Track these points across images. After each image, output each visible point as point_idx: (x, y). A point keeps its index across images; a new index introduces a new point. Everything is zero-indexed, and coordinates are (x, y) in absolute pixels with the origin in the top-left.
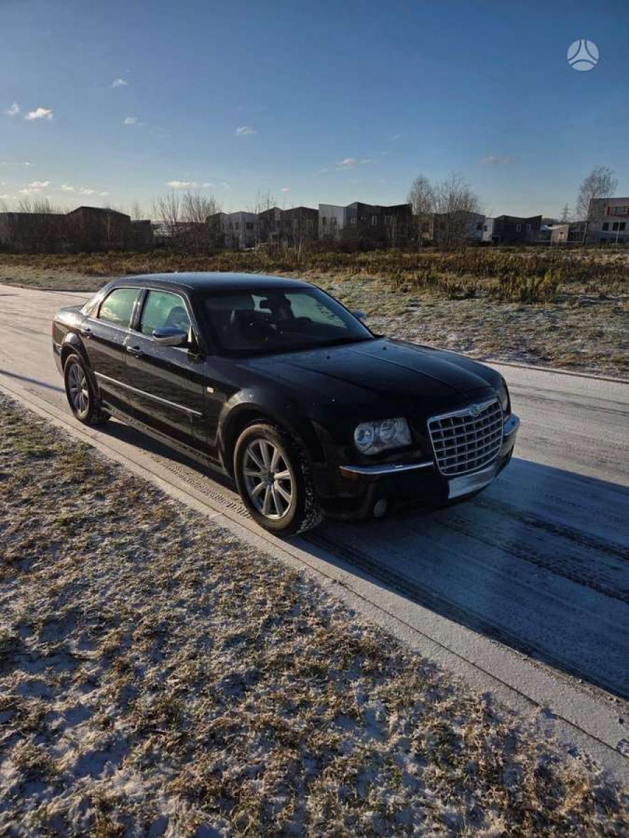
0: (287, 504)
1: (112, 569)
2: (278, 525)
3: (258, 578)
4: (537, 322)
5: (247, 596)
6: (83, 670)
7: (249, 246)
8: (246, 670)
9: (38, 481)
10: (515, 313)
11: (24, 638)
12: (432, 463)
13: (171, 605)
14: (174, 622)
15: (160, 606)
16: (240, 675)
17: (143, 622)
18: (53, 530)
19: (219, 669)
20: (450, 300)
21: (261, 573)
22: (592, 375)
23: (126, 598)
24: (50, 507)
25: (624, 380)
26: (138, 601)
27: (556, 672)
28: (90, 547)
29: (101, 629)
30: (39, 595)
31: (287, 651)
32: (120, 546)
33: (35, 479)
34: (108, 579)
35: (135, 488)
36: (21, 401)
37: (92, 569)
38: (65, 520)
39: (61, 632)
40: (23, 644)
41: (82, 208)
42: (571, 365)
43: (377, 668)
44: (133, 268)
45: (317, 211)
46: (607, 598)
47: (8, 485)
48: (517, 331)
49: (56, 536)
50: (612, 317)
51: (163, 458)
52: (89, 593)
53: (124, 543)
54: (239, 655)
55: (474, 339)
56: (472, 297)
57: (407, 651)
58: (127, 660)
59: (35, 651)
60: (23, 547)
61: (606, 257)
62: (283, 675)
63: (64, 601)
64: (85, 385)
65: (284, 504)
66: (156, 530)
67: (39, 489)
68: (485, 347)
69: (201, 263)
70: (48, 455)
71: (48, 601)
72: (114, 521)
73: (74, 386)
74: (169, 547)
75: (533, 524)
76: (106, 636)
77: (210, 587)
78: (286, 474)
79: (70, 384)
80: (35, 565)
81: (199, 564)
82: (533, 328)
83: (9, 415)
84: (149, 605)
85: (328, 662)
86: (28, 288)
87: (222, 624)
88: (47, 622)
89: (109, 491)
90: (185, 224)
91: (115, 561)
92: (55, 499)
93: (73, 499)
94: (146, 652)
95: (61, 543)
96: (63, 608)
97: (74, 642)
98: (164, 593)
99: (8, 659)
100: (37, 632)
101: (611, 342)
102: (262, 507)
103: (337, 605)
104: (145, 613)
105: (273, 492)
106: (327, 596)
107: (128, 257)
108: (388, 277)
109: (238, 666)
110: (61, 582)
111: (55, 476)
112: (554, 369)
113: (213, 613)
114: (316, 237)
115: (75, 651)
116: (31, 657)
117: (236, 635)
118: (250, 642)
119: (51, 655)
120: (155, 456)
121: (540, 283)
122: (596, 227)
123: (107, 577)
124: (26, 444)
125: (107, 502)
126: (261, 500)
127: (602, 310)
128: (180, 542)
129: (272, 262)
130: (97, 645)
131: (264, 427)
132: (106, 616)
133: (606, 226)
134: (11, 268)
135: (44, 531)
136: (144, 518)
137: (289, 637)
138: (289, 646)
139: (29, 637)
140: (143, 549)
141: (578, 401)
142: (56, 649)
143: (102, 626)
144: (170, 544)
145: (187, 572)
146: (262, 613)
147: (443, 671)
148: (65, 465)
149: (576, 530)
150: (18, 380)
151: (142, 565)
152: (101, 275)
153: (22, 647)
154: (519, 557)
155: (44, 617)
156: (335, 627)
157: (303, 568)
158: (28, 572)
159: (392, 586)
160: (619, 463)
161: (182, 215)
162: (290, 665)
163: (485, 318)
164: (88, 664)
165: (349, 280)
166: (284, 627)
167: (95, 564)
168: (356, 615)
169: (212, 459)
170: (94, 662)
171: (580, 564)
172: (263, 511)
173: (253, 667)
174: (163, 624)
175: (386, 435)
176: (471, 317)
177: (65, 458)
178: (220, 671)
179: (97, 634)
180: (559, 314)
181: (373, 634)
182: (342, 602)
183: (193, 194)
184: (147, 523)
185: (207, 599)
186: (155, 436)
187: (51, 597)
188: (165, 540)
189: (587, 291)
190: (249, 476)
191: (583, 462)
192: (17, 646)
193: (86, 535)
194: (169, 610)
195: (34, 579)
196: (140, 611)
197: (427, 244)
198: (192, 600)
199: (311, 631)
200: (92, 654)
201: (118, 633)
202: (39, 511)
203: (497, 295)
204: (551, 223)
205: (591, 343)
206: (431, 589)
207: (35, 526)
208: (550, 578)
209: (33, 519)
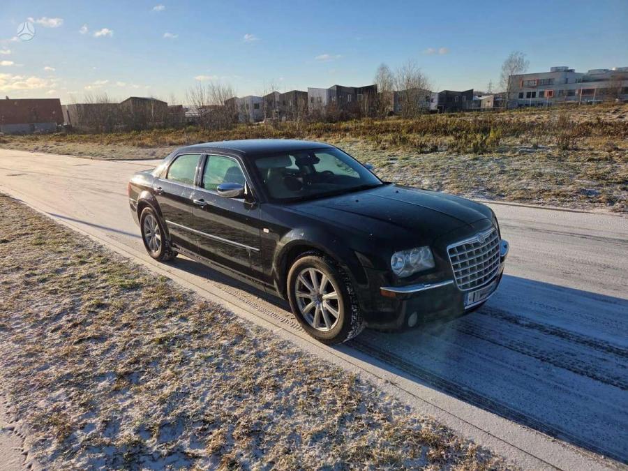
0: (335, 319)
1: (206, 379)
2: (327, 336)
3: (324, 381)
4: (489, 167)
5: (319, 397)
6: (197, 466)
7: (257, 121)
8: (334, 462)
9: (133, 308)
10: (471, 162)
11: (145, 441)
12: (453, 281)
13: (260, 408)
14: (266, 422)
15: (251, 409)
16: (330, 466)
17: (240, 423)
18: (152, 348)
19: (312, 462)
20: (419, 154)
21: (326, 377)
22: (539, 206)
23: (222, 403)
24: (146, 330)
25: (565, 209)
26: (232, 405)
27: (581, 450)
28: (185, 361)
29: (205, 430)
30: (151, 403)
31: (363, 444)
32: (208, 359)
33: (130, 306)
34: (204, 387)
35: (209, 311)
36: (107, 246)
37: (189, 379)
38: (160, 339)
39: (174, 434)
40: (145, 446)
41: (131, 98)
42: (521, 199)
43: (441, 456)
44: (174, 141)
45: (306, 93)
46: (604, 384)
47: (109, 313)
48: (475, 174)
49: (156, 353)
50: (546, 161)
51: (224, 285)
52: (190, 399)
53: (210, 357)
54: (325, 449)
55: (443, 182)
56: (436, 151)
57: (462, 440)
58: (232, 456)
59: (156, 452)
60: (130, 363)
61: (527, 117)
62: (365, 465)
63: (172, 408)
64: (158, 231)
65: (332, 319)
66: (234, 344)
67: (134, 314)
68: (453, 188)
69: (224, 134)
70: (135, 287)
71: (159, 408)
72: (199, 338)
73: (149, 232)
74: (247, 358)
75: (526, 326)
76: (211, 437)
77: (288, 391)
78: (334, 295)
79: (145, 231)
80: (143, 377)
81: (274, 371)
82: (487, 172)
83: (100, 257)
84: (243, 408)
85: (400, 452)
86: (97, 159)
87: (305, 422)
88: (162, 426)
89: (190, 314)
90: (210, 107)
91: (205, 372)
92: (148, 322)
93: (163, 321)
94: (248, 448)
95: (160, 358)
96: (172, 413)
97: (186, 442)
98: (251, 397)
99: (134, 459)
100: (155, 435)
101: (550, 180)
102: (313, 321)
103: (394, 401)
104: (240, 416)
105: (322, 309)
106: (383, 394)
107: (168, 133)
108: (369, 139)
109: (326, 459)
110: (166, 391)
111: (146, 303)
112: (508, 203)
113: (295, 412)
114: (307, 113)
115: (188, 450)
116: (153, 458)
117: (319, 431)
118: (331, 437)
119: (170, 454)
120: (217, 283)
121: (486, 138)
122: (515, 96)
123: (203, 385)
124: (117, 279)
125: (190, 323)
126: (311, 316)
127: (538, 157)
128: (255, 354)
129: (278, 132)
130: (206, 444)
131: (314, 258)
132: (208, 419)
133: (521, 96)
134: (81, 145)
135: (145, 349)
136: (222, 335)
137: (362, 431)
138: (364, 439)
139: (149, 439)
140: (227, 361)
141: (534, 226)
142: (173, 449)
143: (206, 427)
144: (247, 355)
145: (266, 378)
146: (336, 412)
147: (496, 456)
148: (152, 295)
149: (563, 329)
150: (100, 229)
151: (228, 374)
152: (150, 147)
153: (145, 449)
154: (523, 353)
155: (159, 421)
156: (397, 421)
157: (358, 371)
158: (138, 384)
159: (428, 383)
160: (580, 274)
161: (208, 100)
162: (369, 456)
163: (449, 166)
164: (201, 461)
165: (339, 142)
166: (356, 422)
167: (191, 375)
168: (412, 410)
169: (268, 284)
170: (206, 459)
171: (575, 357)
172: (314, 325)
173: (339, 459)
174: (256, 424)
175: (413, 260)
176: (438, 166)
177: (151, 289)
178: (313, 464)
179: (203, 435)
180: (505, 161)
181: (430, 426)
182: (398, 400)
183: (215, 85)
184: (225, 339)
185: (287, 400)
186: (218, 269)
187: (160, 405)
188: (243, 352)
189: (522, 143)
190: (300, 298)
191: (551, 274)
192: (141, 448)
193: (180, 351)
194: (259, 412)
195: (144, 390)
196: (235, 414)
197: (391, 114)
198: (276, 402)
199: (379, 425)
200: (202, 452)
201: (220, 433)
202: (138, 333)
203: (455, 149)
204: (480, 94)
205: (534, 182)
206: (460, 384)
207: (137, 346)
208: (554, 370)
209: (135, 339)
